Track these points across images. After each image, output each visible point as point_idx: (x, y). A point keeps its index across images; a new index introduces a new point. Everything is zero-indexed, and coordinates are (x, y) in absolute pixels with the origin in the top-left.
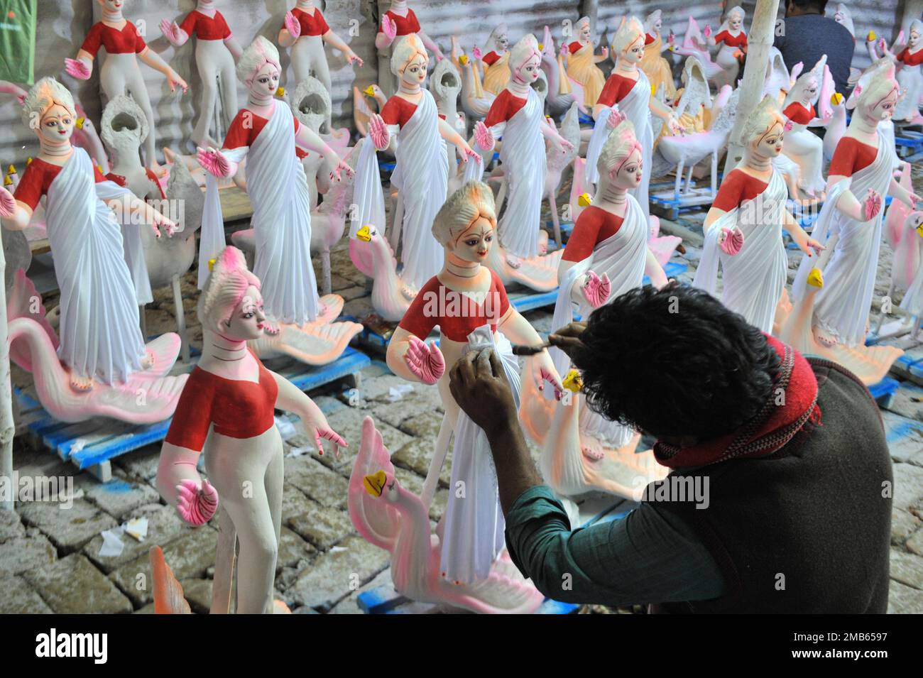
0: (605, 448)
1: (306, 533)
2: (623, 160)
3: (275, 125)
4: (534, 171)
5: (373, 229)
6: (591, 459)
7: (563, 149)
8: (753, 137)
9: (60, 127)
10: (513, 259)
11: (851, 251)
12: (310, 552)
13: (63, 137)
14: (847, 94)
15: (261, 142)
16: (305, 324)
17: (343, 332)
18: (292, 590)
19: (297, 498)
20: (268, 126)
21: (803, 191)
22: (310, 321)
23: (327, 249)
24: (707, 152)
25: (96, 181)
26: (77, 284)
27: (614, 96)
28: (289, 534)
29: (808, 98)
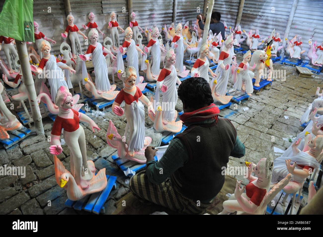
0: (168, 122)
1: (104, 139)
2: (171, 58)
3: (97, 48)
4: (158, 57)
5: (121, 70)
6: (165, 124)
7: (164, 52)
8: (202, 52)
9: (47, 51)
10: (154, 76)
11: (223, 76)
12: (104, 144)
13: (48, 53)
14: (225, 40)
15: (94, 52)
16: (107, 91)
17: (116, 93)
18: (99, 153)
19: (103, 131)
20: (96, 48)
21: (215, 60)
22: (108, 91)
23: (113, 74)
24: (196, 52)
25: (57, 62)
26: (53, 85)
27: (175, 40)
28: (100, 140)
29: (217, 41)
